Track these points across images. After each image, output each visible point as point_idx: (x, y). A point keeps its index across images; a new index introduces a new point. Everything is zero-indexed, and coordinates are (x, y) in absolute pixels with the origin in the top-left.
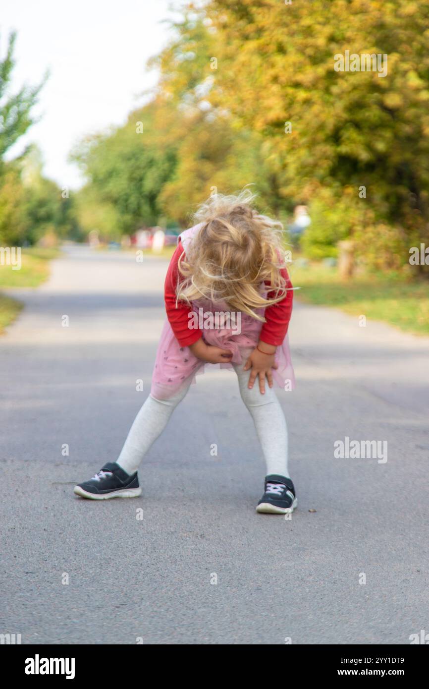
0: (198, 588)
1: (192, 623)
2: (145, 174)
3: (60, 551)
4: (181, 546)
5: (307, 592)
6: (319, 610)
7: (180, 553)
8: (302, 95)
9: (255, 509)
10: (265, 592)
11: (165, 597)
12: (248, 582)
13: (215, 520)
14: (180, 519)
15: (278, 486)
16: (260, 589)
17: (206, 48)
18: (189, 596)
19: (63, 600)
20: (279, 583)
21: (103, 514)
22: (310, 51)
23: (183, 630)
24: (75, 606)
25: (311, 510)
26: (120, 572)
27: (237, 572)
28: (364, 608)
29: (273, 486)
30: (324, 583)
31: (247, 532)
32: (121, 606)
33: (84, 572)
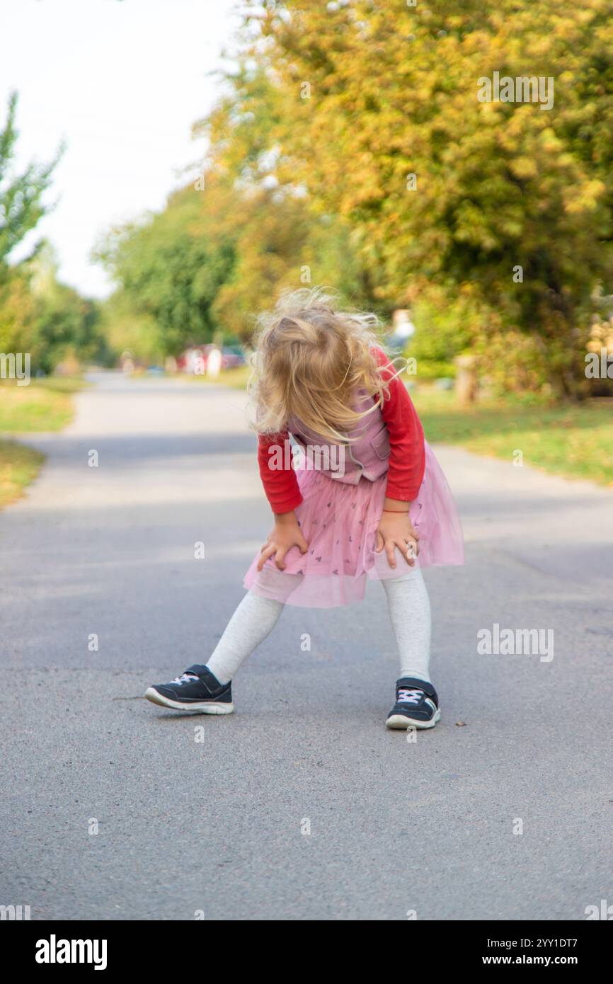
1: (322, 883)
2: (194, 274)
3: (135, 791)
4: (294, 778)
5: (468, 835)
6: (487, 860)
7: (293, 789)
8: (401, 164)
9: (384, 723)
10: (413, 838)
11: (281, 850)
12: (388, 824)
13: (334, 741)
14: (288, 741)
15: (414, 692)
16: (405, 834)
17: (269, 106)
18: (313, 846)
19: (147, 859)
20: (429, 825)
21: (185, 738)
22: (409, 107)
23: (311, 894)
24: (165, 866)
25: (459, 723)
26: (217, 816)
27: (372, 811)
28: (546, 855)
29: (407, 692)
30: (489, 822)
31: (378, 756)
32: (225, 864)
33: (170, 819)
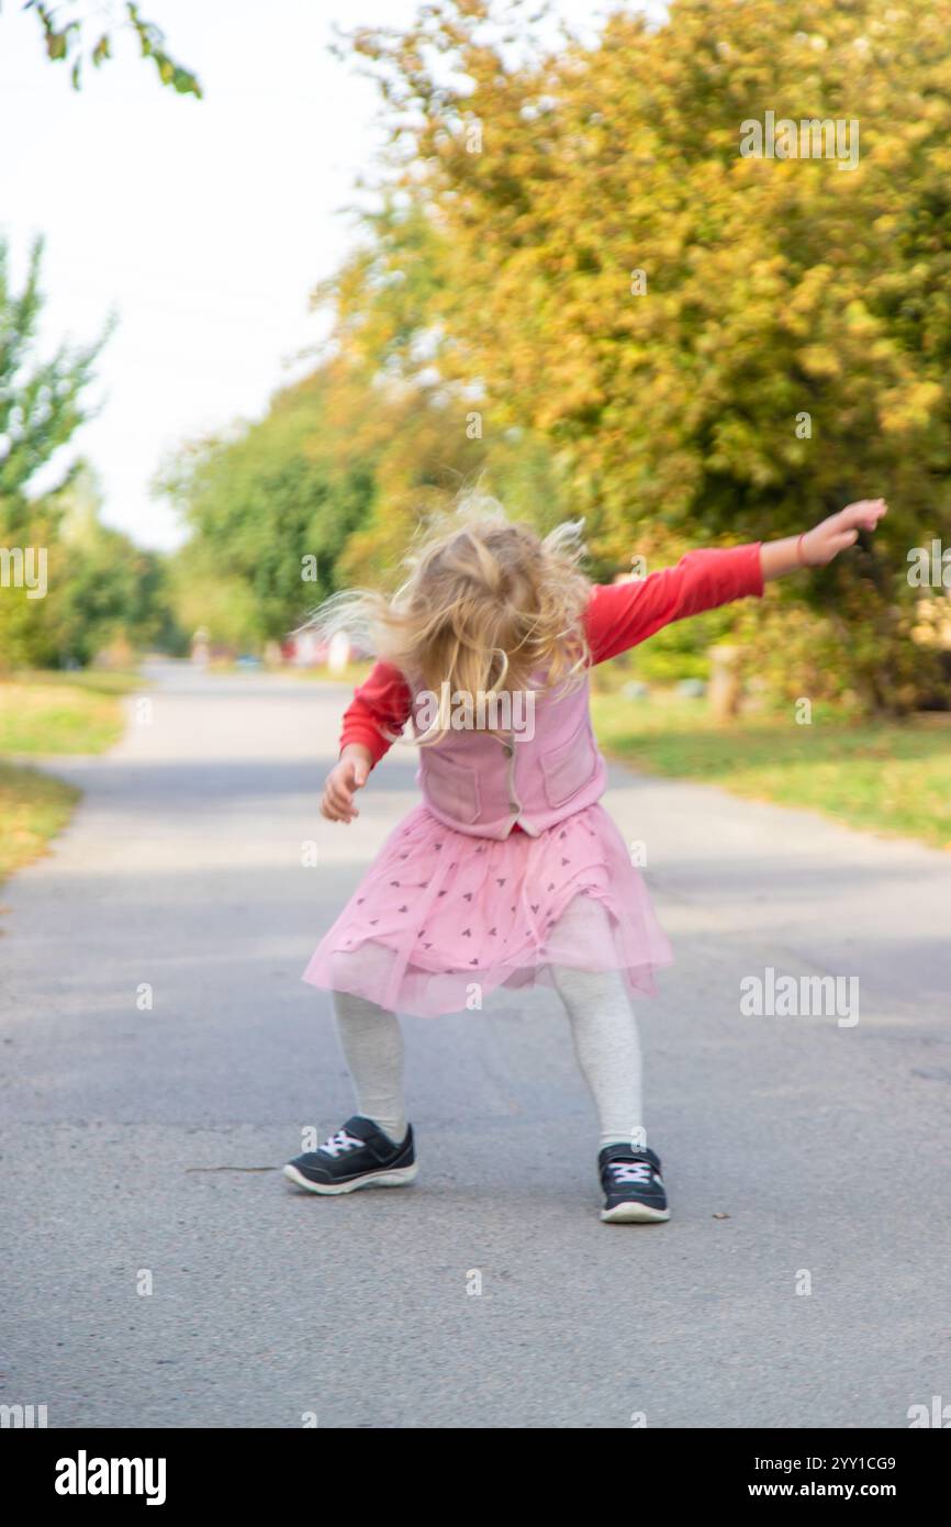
0: (510, 1387)
2: (310, 516)
3: (221, 1314)
5: (733, 1388)
8: (631, 354)
12: (611, 1370)
13: (527, 1239)
14: (455, 1240)
15: (637, 1166)
16: (637, 1386)
17: (429, 262)
20: (673, 1371)
25: (719, 1214)
26: (348, 1355)
27: (585, 1349)
29: (625, 1167)
30: (765, 1370)
31: (594, 1264)
33: (276, 1358)
